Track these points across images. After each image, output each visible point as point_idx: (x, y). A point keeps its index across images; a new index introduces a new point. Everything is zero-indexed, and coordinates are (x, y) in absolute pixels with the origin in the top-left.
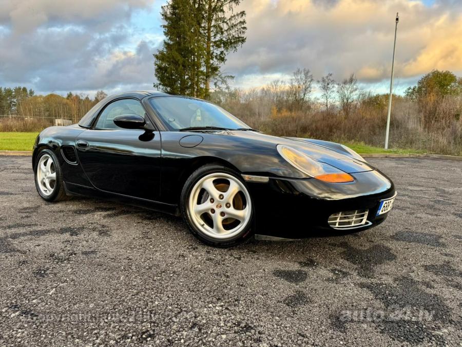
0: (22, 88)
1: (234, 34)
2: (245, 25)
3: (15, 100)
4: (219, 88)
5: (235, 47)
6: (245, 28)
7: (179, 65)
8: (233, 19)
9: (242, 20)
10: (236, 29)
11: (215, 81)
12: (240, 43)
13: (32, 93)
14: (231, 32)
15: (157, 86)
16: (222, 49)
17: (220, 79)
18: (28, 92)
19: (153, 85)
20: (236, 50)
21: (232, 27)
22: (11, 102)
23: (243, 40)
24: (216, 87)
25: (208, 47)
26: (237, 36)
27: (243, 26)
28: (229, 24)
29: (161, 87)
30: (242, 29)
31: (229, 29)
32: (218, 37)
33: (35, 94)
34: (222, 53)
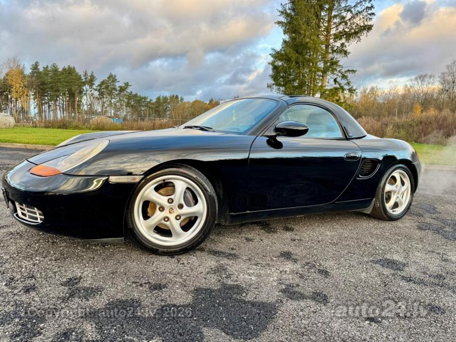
0: (175, 95)
1: (358, 23)
2: (373, 11)
3: (169, 106)
4: (339, 84)
5: (359, 37)
6: (373, 14)
7: (292, 62)
8: (359, 5)
9: (369, 5)
10: (361, 17)
11: (335, 77)
12: (365, 32)
13: (182, 99)
14: (355, 21)
15: (271, 87)
16: (343, 40)
17: (339, 74)
18: (180, 99)
19: (267, 86)
20: (360, 40)
21: (357, 14)
22: (166, 108)
23: (369, 28)
24: (335, 83)
25: (327, 40)
26: (362, 24)
27: (370, 12)
28: (353, 11)
29: (275, 87)
30: (369, 16)
31: (353, 17)
32: (341, 28)
33: (184, 101)
34: (342, 45)
